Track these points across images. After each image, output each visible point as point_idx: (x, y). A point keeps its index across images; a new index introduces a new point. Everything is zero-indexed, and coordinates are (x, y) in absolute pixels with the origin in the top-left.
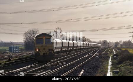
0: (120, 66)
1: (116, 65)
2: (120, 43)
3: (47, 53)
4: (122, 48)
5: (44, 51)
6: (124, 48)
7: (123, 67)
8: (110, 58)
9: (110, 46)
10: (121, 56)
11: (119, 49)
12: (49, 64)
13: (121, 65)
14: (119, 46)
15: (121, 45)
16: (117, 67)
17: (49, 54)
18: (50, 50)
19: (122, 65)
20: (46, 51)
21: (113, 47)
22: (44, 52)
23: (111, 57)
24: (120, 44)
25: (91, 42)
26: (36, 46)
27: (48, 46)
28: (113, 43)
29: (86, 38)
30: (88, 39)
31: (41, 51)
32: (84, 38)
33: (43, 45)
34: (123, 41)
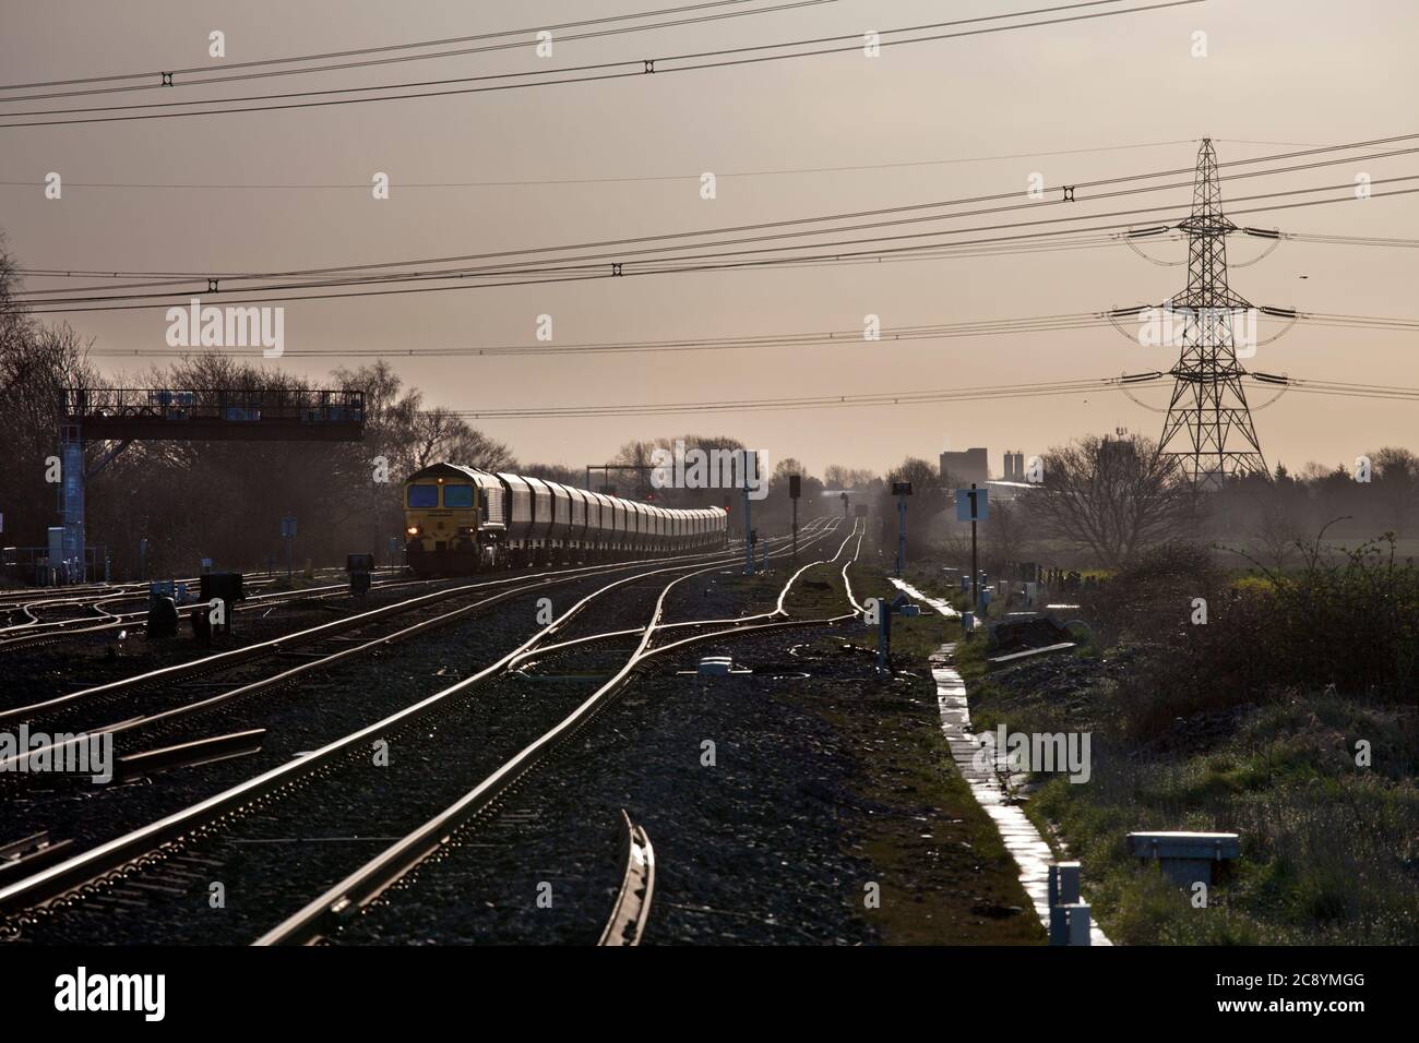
3: (451, 543)
5: (439, 533)
17: (458, 544)
18: (462, 531)
20: (446, 535)
22: (441, 538)
26: (408, 513)
27: (455, 513)
28: (849, 485)
29: (415, 394)
30: (437, 417)
31: (428, 533)
32: (384, 407)
33: (437, 511)
34: (1008, 458)
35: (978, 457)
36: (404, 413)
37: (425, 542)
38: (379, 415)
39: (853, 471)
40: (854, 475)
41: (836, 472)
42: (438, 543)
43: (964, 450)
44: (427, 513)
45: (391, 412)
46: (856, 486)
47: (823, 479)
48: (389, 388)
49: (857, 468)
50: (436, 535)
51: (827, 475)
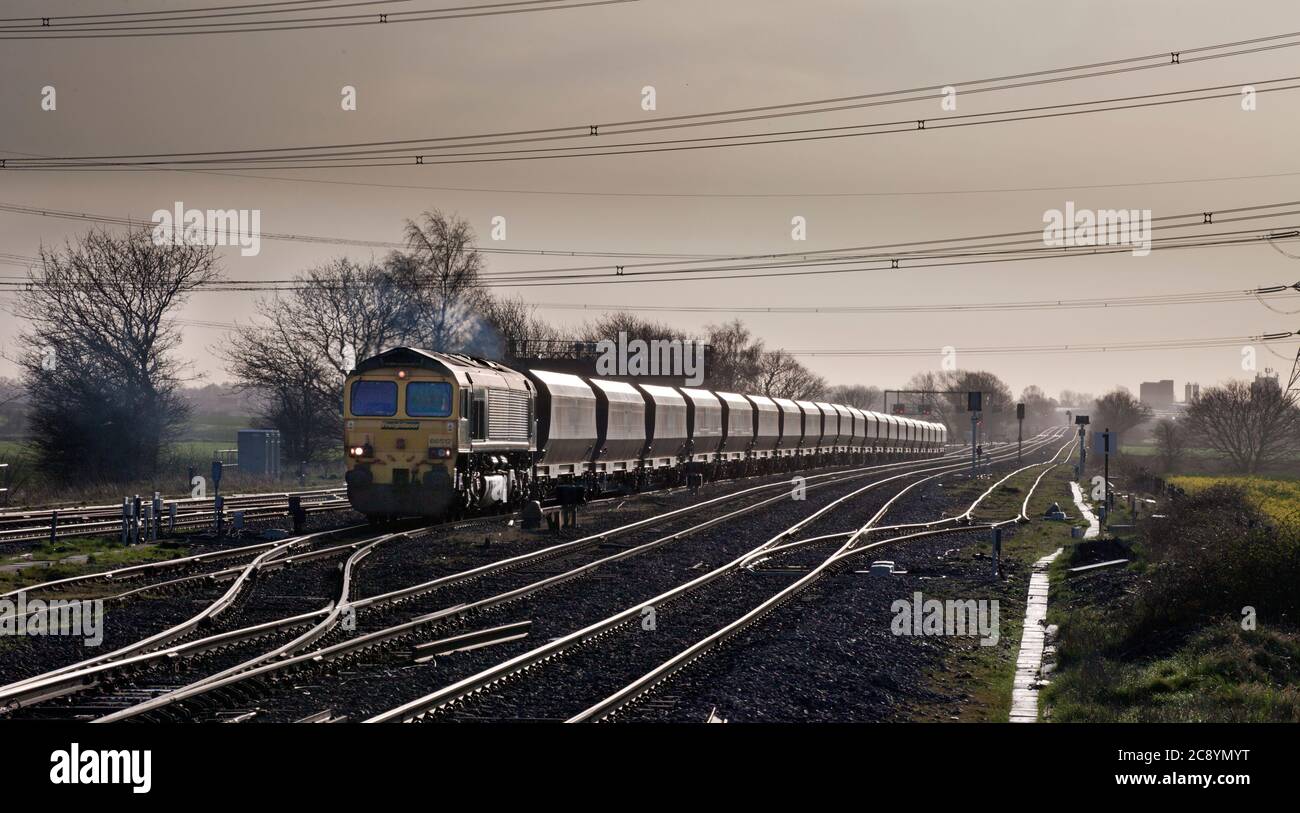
0: (1150, 674)
1: (1107, 665)
2: (1159, 414)
4: (1171, 463)
5: (398, 455)
6: (1200, 468)
7: (1185, 685)
8: (1039, 585)
9: (1042, 437)
10: (1169, 559)
11: (1142, 478)
12: (321, 644)
13: (1166, 664)
14: (1140, 445)
15: (1166, 431)
16: (1123, 688)
18: (433, 453)
19: (1179, 667)
21: (1071, 449)
22: (402, 464)
23: (1047, 569)
24: (1153, 424)
25: (815, 392)
26: (351, 426)
28: (1076, 404)
29: (760, 342)
30: (777, 357)
31: (381, 455)
32: (739, 351)
33: (396, 421)
34: (1188, 387)
35: (1166, 386)
36: (752, 354)
37: (375, 469)
38: (735, 355)
39: (1079, 395)
40: (1080, 397)
41: (1067, 394)
42: (396, 472)
43: (1157, 381)
44: (380, 424)
45: (744, 354)
46: (1081, 404)
47: (1057, 398)
48: (742, 338)
49: (1082, 392)
50: (394, 460)
51: (1061, 396)
